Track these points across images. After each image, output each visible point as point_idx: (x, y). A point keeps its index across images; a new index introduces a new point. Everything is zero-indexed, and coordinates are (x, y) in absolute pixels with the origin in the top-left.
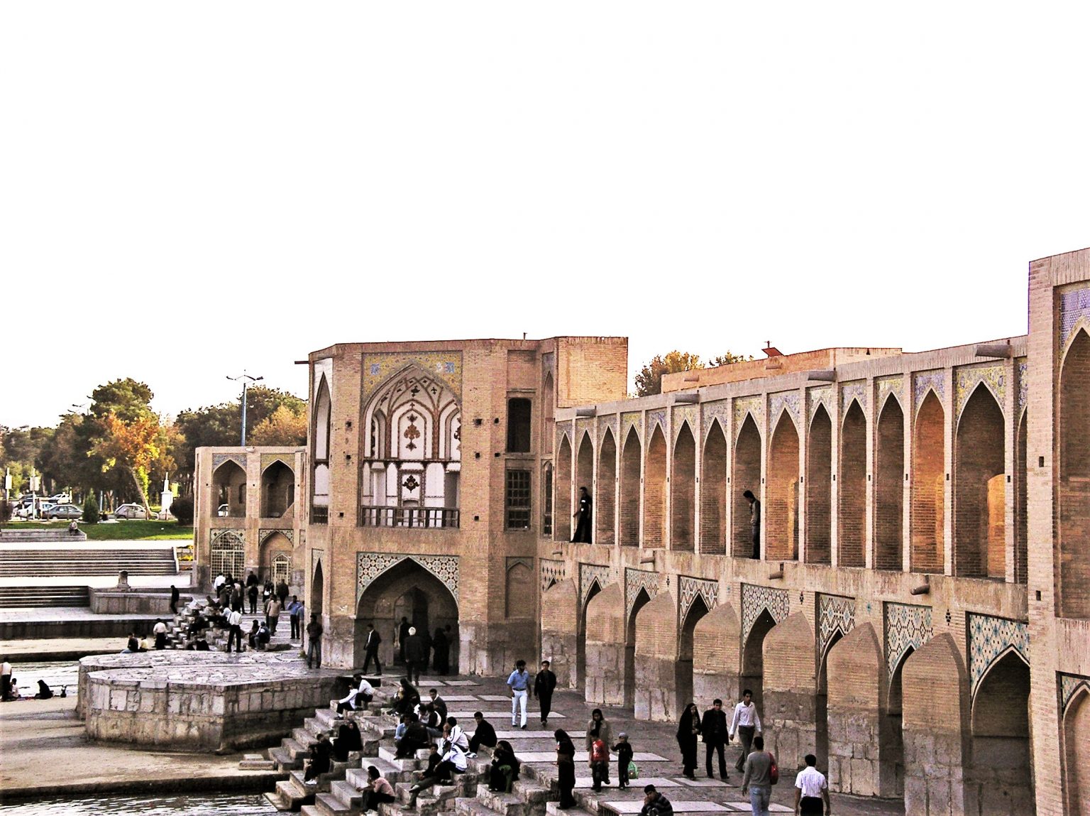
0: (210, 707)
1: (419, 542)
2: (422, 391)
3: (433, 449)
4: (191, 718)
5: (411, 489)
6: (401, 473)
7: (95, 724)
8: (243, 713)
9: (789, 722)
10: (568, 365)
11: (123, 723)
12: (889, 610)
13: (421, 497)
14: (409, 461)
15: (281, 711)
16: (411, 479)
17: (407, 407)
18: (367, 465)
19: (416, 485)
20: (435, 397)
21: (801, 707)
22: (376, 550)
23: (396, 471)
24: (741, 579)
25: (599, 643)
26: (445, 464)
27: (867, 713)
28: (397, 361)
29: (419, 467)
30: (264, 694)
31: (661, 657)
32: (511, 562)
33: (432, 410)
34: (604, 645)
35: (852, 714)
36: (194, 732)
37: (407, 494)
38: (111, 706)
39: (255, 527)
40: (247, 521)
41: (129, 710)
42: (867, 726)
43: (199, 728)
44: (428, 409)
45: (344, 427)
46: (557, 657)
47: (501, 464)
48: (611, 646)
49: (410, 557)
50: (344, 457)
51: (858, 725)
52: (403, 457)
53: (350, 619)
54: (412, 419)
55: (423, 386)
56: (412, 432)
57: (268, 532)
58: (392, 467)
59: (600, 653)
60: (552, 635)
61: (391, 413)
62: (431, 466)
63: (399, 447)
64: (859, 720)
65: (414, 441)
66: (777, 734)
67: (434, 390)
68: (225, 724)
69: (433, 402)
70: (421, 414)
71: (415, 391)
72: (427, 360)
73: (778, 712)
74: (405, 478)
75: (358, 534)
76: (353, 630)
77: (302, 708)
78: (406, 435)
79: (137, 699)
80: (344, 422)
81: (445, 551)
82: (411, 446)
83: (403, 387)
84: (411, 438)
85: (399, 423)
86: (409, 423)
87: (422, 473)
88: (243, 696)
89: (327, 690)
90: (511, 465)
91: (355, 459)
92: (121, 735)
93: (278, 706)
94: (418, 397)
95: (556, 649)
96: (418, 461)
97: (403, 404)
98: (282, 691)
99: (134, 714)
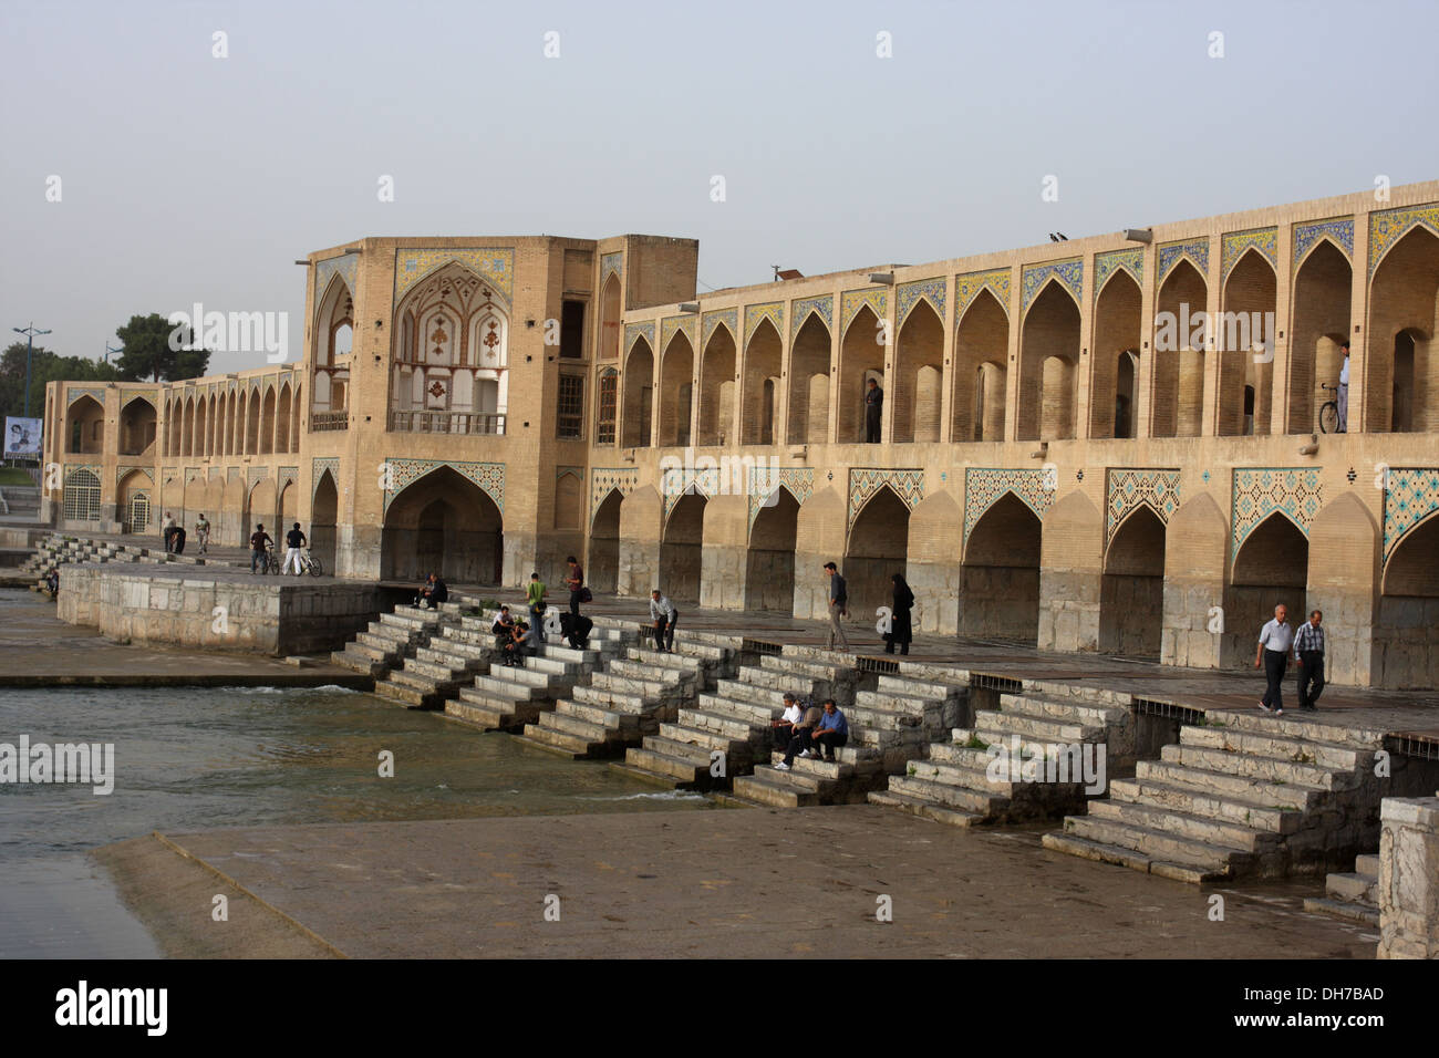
0: (264, 608)
1: (459, 448)
2: (453, 293)
3: (461, 354)
4: (242, 619)
5: (437, 395)
6: (428, 378)
7: (129, 623)
8: (296, 617)
9: (1070, 604)
10: (639, 264)
11: (165, 623)
12: (1240, 477)
13: (447, 403)
14: (437, 366)
15: (328, 617)
16: (437, 386)
17: (437, 309)
18: (397, 367)
19: (443, 391)
20: (466, 300)
21: (1084, 587)
22: (408, 455)
23: (423, 376)
24: (967, 464)
25: (718, 545)
26: (474, 371)
27: (1209, 583)
28: (437, 258)
29: (446, 372)
30: (315, 598)
31: (827, 553)
32: (562, 471)
33: (461, 313)
34: (723, 548)
35: (1192, 586)
36: (246, 634)
37: (432, 401)
38: (150, 604)
39: (113, 464)
40: (104, 456)
41: (172, 608)
42: (1209, 597)
43: (251, 629)
44: (457, 312)
45: (374, 326)
46: (636, 566)
47: (555, 370)
48: (730, 548)
49: (449, 465)
50: (373, 358)
51: (1199, 597)
52: (429, 362)
53: (377, 528)
54: (440, 322)
55: (455, 287)
56: (439, 336)
57: (128, 469)
58: (419, 371)
59: (718, 556)
60: (633, 543)
61: (420, 314)
62: (458, 372)
63: (426, 352)
64: (1200, 590)
65: (441, 346)
66: (1055, 616)
67: (466, 292)
68: (281, 627)
69: (463, 305)
70: (449, 318)
71: (446, 292)
72: (473, 257)
73: (1058, 593)
74: (431, 384)
75: (388, 438)
76: (380, 540)
77: (347, 615)
78: (433, 339)
79: (181, 597)
80: (374, 321)
81: (488, 458)
82: (438, 351)
83: (435, 288)
84: (439, 343)
85: (428, 327)
86: (437, 327)
87: (449, 380)
88: (296, 598)
89: (369, 598)
90: (566, 370)
91: (386, 361)
92: (163, 634)
93: (326, 611)
94: (448, 299)
95: (635, 557)
96: (445, 367)
97: (433, 305)
98: (330, 596)
99: (177, 614)
